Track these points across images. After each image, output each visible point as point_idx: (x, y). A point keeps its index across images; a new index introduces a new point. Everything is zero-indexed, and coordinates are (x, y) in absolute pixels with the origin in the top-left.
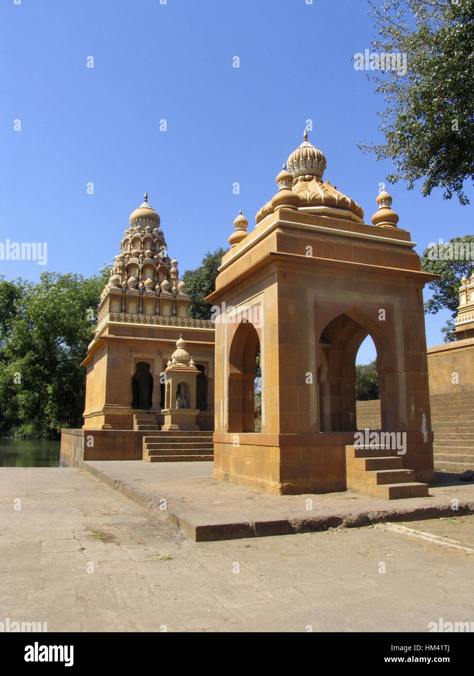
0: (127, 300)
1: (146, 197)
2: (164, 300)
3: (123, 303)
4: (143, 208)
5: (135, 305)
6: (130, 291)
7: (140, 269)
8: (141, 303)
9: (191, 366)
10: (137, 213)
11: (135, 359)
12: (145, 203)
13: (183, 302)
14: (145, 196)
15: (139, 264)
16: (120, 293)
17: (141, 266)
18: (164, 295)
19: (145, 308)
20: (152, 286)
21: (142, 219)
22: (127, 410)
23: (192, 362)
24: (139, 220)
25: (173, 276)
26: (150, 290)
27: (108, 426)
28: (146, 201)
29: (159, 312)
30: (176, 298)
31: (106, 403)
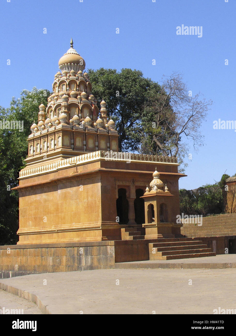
0: (74, 135)
1: (72, 44)
2: (101, 135)
3: (72, 138)
4: (73, 53)
5: (80, 139)
6: (76, 128)
7: (80, 109)
8: (84, 137)
9: (166, 191)
10: (65, 58)
11: (118, 186)
12: (71, 49)
13: (113, 137)
14: (71, 42)
15: (79, 104)
16: (69, 129)
17: (80, 106)
18: (100, 131)
19: (88, 142)
20: (91, 123)
21: (74, 64)
22: (116, 226)
23: (166, 188)
24: (71, 64)
25: (104, 115)
26: (91, 127)
27: (105, 238)
28: (72, 47)
29: (97, 145)
30: (109, 134)
31: (102, 220)
